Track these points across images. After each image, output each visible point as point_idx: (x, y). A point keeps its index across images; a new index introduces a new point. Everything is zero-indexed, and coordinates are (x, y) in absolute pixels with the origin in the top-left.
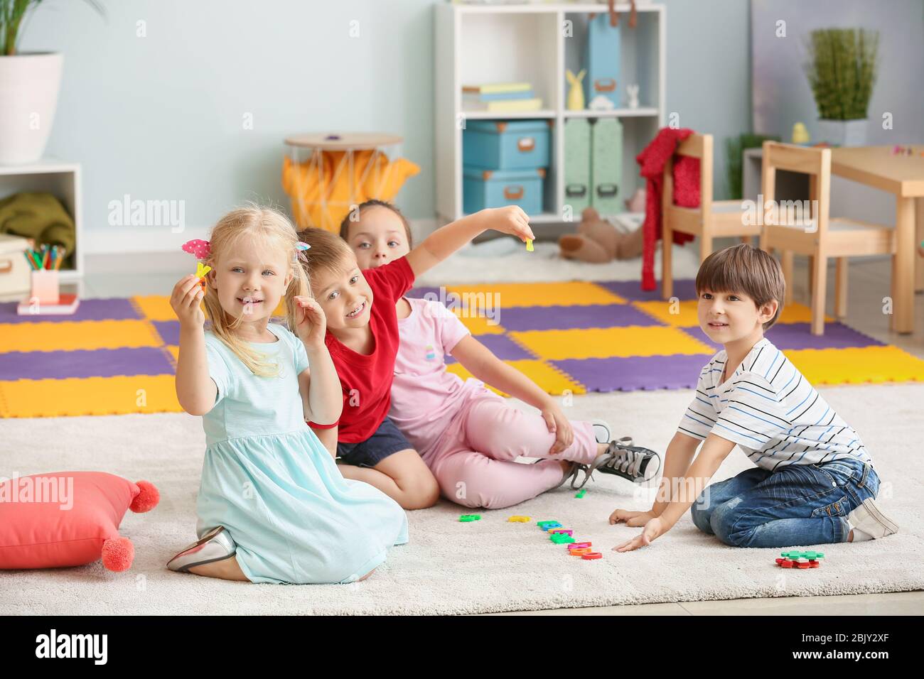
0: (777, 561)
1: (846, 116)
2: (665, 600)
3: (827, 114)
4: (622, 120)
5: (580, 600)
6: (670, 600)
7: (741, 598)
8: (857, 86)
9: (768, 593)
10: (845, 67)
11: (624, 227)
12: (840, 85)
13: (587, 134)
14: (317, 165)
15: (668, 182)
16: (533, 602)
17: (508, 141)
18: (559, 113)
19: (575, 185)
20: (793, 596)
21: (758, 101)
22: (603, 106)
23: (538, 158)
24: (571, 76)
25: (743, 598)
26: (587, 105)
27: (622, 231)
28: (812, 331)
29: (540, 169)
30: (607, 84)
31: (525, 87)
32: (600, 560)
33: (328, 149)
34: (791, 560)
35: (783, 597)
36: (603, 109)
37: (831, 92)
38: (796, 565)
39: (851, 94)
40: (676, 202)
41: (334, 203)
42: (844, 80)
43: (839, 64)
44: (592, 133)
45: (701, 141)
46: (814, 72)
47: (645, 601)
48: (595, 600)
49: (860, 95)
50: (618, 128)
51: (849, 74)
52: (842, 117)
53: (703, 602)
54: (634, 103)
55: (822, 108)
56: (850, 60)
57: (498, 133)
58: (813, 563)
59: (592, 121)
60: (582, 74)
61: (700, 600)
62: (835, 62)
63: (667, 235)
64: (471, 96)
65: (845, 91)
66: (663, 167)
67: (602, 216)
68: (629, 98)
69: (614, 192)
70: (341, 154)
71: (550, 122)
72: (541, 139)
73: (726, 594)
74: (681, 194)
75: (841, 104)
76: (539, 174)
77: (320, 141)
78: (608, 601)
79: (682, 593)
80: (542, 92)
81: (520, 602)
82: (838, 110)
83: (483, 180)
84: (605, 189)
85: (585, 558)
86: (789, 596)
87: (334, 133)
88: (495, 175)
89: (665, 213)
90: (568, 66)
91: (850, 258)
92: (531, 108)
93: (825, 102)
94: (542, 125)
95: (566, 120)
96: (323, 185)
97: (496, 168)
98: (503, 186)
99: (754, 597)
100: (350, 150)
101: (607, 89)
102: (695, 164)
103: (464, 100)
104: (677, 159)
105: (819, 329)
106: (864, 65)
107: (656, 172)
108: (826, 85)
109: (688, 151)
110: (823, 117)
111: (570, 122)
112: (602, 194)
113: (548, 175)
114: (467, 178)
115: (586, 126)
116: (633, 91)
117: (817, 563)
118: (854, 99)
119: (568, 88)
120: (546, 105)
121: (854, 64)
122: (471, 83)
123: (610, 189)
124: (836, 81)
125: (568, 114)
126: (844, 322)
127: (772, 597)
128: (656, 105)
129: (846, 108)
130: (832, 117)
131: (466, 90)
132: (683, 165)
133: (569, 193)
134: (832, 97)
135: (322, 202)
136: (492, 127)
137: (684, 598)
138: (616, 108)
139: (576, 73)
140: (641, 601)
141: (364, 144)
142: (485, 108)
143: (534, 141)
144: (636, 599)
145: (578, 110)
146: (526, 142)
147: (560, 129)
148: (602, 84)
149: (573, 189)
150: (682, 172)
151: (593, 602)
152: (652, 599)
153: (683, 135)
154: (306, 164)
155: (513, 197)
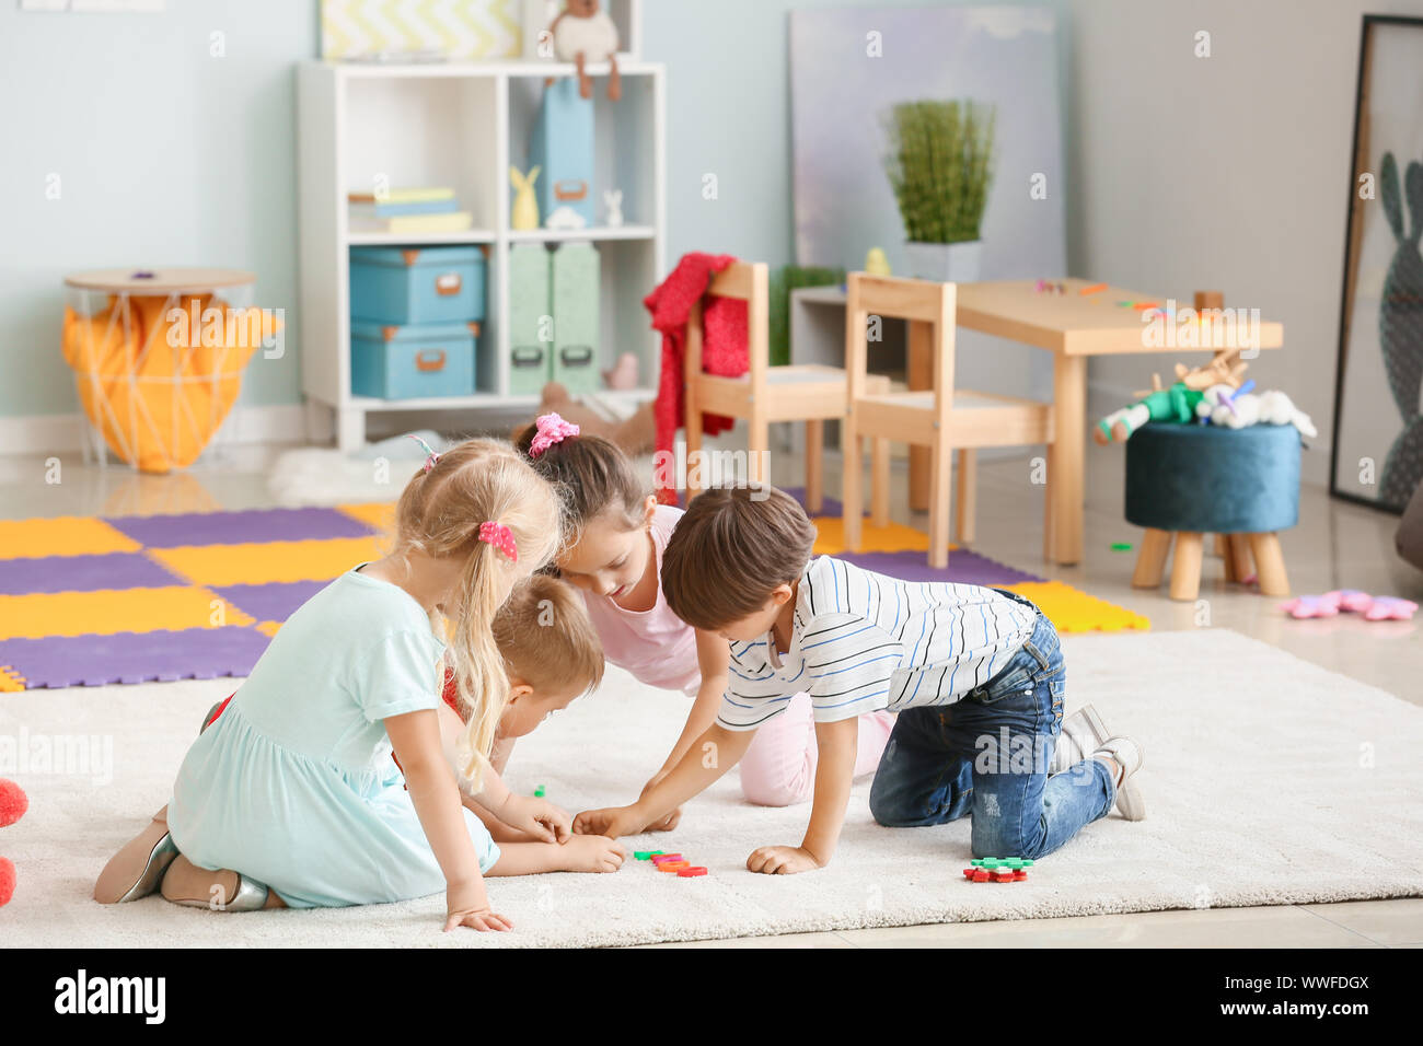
0: (966, 872)
1: (950, 236)
2: (814, 929)
3: (919, 233)
4: (598, 245)
5: (691, 929)
6: (820, 928)
7: (922, 924)
8: (965, 191)
9: (960, 916)
10: (946, 161)
11: (612, 413)
12: (940, 189)
13: (544, 267)
14: (120, 320)
15: (695, 337)
16: (623, 934)
17: (421, 277)
18: (497, 233)
19: (526, 349)
20: (996, 919)
21: (803, 215)
22: (567, 222)
23: (468, 305)
24: (517, 176)
25: (926, 924)
26: (542, 223)
27: (607, 418)
28: (930, 562)
29: (471, 322)
30: (574, 188)
31: (445, 194)
32: (704, 876)
33: (138, 293)
34: (986, 871)
35: (982, 921)
36: (569, 228)
37: (924, 199)
38: (994, 877)
39: (956, 204)
40: (706, 369)
41: (146, 379)
42: (945, 180)
43: (937, 155)
44: (551, 266)
45: (749, 273)
46: (898, 169)
47: (785, 931)
48: (713, 930)
49: (969, 205)
50: (592, 258)
51: (953, 171)
52: (943, 239)
53: (868, 931)
54: (616, 218)
55: (911, 225)
56: (955, 149)
57: (405, 267)
58: (1018, 875)
59: (552, 247)
60: (534, 174)
61: (864, 928)
62: (931, 150)
63: (693, 420)
64: (363, 209)
65: (947, 196)
66: (687, 315)
67: (574, 397)
68: (607, 211)
69: (586, 360)
70: (160, 301)
71: (484, 248)
72: (471, 275)
73: (901, 918)
74: (715, 357)
75: (941, 219)
76: (470, 332)
77: (122, 281)
78: (732, 932)
79: (838, 917)
80: (470, 202)
81: (605, 934)
82: (936, 226)
83: (383, 341)
84: (572, 354)
85: (682, 874)
86: (991, 920)
87: (145, 269)
88: (402, 333)
89: (690, 387)
90: (512, 161)
91: (981, 450)
92: (454, 227)
93: (916, 216)
94: (473, 254)
95: (511, 245)
96: (130, 348)
97: (402, 322)
98: (416, 349)
99: (941, 922)
100: (175, 294)
101: (571, 197)
102: (740, 309)
103: (351, 215)
104: (708, 302)
105: (941, 560)
106: (974, 158)
107: (678, 322)
108: (918, 188)
109: (727, 288)
110: (913, 239)
111: (517, 248)
112: (568, 362)
113: (484, 334)
114: (356, 339)
115: (543, 255)
116: (614, 200)
117: (1024, 874)
118: (962, 211)
119: (513, 194)
120: (477, 223)
121: (960, 157)
122: (360, 188)
123: (581, 354)
124: (934, 183)
125: (514, 236)
126: (974, 549)
127: (967, 921)
128: (651, 222)
129: (949, 224)
130: (926, 239)
131: (354, 199)
132: (719, 310)
133: (517, 362)
134: (928, 206)
135: (129, 377)
136: (396, 257)
137: (841, 925)
138: (588, 226)
139: (526, 171)
140: (779, 931)
141: (197, 285)
142: (384, 226)
143: (460, 279)
144: (773, 928)
145: (529, 231)
146: (449, 281)
147: (503, 262)
148: (566, 188)
149: (522, 355)
150: (717, 322)
151: (710, 933)
152: (795, 928)
153: (720, 264)
154: (102, 317)
155: (430, 366)
